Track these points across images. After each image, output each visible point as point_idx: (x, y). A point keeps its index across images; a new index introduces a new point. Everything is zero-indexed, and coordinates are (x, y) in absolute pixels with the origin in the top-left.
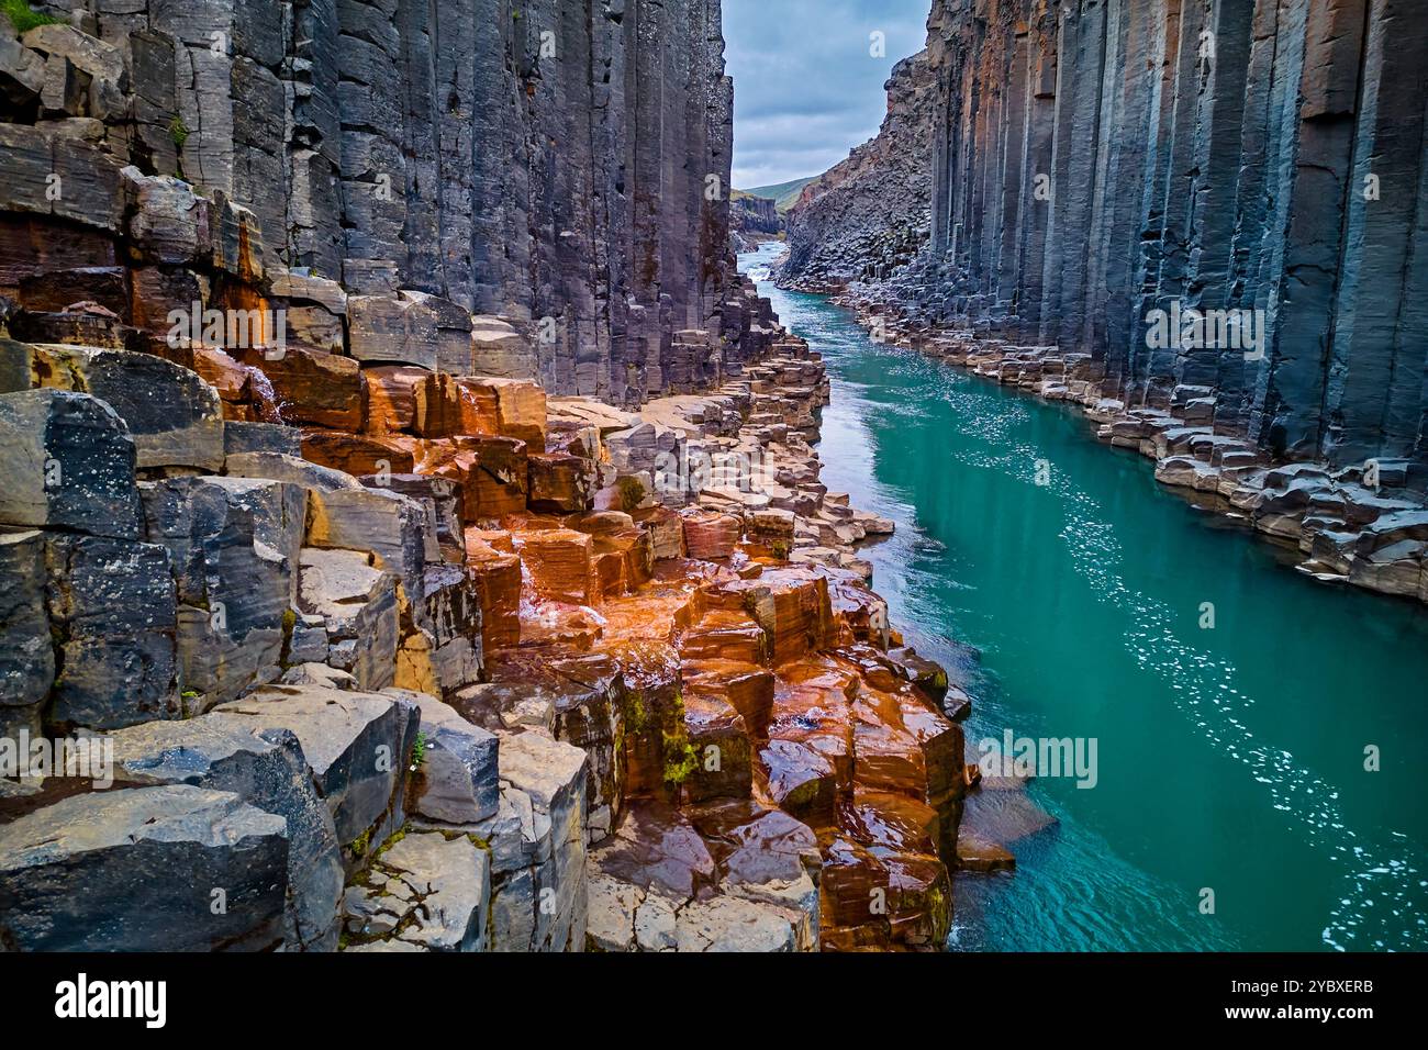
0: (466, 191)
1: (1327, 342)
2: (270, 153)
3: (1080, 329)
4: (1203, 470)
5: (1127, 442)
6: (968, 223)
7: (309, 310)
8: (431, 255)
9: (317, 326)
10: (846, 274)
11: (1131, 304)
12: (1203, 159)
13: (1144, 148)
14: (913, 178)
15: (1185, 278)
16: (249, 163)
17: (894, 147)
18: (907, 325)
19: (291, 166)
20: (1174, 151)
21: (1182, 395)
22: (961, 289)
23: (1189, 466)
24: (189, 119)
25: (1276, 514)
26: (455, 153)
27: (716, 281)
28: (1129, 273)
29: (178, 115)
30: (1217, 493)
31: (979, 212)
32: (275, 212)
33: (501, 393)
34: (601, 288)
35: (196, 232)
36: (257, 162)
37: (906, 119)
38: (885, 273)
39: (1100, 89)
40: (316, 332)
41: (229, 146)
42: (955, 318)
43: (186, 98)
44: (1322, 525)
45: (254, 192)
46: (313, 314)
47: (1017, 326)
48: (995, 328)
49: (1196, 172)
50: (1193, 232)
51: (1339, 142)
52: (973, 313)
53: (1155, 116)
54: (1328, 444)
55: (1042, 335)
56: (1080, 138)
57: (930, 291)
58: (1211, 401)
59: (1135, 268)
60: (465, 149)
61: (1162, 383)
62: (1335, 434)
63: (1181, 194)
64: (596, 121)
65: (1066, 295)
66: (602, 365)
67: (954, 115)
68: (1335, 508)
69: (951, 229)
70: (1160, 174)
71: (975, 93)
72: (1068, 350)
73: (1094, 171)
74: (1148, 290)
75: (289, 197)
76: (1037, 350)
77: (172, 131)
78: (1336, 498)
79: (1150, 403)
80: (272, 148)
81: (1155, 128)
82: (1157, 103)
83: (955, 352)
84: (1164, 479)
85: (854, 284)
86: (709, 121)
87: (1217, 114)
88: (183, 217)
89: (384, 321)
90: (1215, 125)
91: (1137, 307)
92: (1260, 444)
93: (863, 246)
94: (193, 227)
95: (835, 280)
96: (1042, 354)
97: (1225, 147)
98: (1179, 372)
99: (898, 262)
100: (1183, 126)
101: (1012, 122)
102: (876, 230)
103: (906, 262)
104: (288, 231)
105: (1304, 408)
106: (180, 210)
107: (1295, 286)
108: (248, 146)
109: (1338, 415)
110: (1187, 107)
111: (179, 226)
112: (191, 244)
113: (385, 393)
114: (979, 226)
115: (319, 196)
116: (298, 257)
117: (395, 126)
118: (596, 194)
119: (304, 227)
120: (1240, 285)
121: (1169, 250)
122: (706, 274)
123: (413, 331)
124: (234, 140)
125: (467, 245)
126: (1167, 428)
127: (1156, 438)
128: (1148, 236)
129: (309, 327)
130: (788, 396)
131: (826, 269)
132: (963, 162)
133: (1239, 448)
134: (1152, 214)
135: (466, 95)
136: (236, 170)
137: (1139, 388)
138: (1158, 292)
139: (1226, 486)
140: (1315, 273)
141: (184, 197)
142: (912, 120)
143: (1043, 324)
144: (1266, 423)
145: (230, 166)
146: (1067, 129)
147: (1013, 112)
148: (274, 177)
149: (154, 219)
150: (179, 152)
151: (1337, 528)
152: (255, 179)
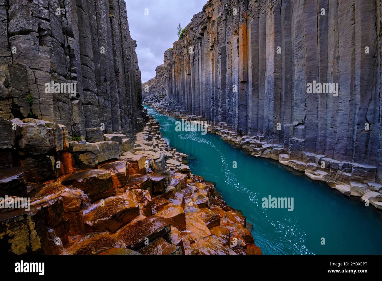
0: (110, 102)
1: (247, 116)
2: (65, 103)
3: (199, 112)
4: (229, 137)
5: (214, 132)
6: (176, 94)
7: (87, 154)
8: (103, 120)
9: (90, 159)
10: (152, 102)
11: (210, 109)
12: (220, 86)
13: (210, 84)
14: (162, 85)
15: (219, 105)
16: (59, 107)
17: (158, 80)
18: (167, 111)
19: (72, 106)
20: (215, 85)
21: (222, 124)
22: (176, 105)
23: (227, 137)
24: (34, 94)
25: (245, 145)
26: (106, 93)
27: (140, 108)
28: (209, 104)
29: (30, 93)
30: (232, 141)
31: (178, 92)
32: (68, 121)
33: (139, 162)
34: (130, 116)
35: (49, 141)
36: (61, 106)
37: (160, 76)
38: (159, 102)
39: (199, 74)
40: (89, 161)
41: (52, 102)
42: (176, 110)
43: (33, 87)
44: (253, 147)
45: (61, 116)
46: (88, 155)
47: (187, 111)
48: (184, 112)
49: (219, 88)
50: (220, 98)
51: (245, 86)
52: (179, 109)
53: (211, 79)
54: (249, 133)
55: (192, 113)
56: (196, 81)
57: (170, 105)
58: (226, 125)
59: (210, 103)
60: (109, 92)
61: (217, 122)
62: (250, 131)
63: (217, 92)
64: (127, 81)
65: (197, 107)
66: (131, 133)
67: (170, 76)
68: (254, 144)
69: (172, 95)
70: (213, 89)
71: (174, 73)
72: (198, 116)
73: (199, 87)
74: (213, 107)
75: (71, 115)
76: (192, 116)
77: (28, 99)
78: (254, 142)
79: (215, 125)
80: (66, 101)
81: (211, 81)
82: (211, 77)
83: (178, 116)
84: (223, 139)
85: (153, 103)
86: (137, 78)
87: (222, 80)
88: (43, 137)
89: (106, 149)
90: (222, 81)
91: (211, 110)
92: (237, 133)
93: (154, 97)
94: (48, 140)
95: (150, 103)
96: (193, 116)
97: (224, 85)
98: (220, 120)
99: (161, 99)
100: (216, 81)
101: (182, 78)
102: (156, 94)
103: (162, 99)
104: (72, 126)
105: (244, 127)
106: (42, 134)
107: (241, 108)
108: (58, 101)
109: (250, 128)
110: (216, 78)
111: (42, 140)
112: (48, 146)
113: (116, 177)
114: (178, 95)
115: (80, 114)
116: (75, 133)
117: (95, 89)
118: (127, 96)
119: (77, 124)
120: (230, 107)
121: (216, 101)
122: (138, 107)
123: (113, 149)
124: (53, 101)
125: (111, 116)
126: (220, 130)
127: (219, 132)
128: (212, 98)
129: (87, 160)
130: (154, 128)
131: (148, 101)
132: (173, 84)
133: (234, 133)
134: (213, 95)
135: (108, 79)
136: (54, 110)
137: (213, 123)
138: (215, 107)
139: (233, 140)
140: (244, 106)
141: (43, 129)
142: (161, 76)
143: (193, 111)
144: (238, 130)
145: (52, 109)
146: (194, 80)
147: (182, 76)
148: (66, 110)
149: (29, 140)
150: (31, 105)
151: (255, 147)
152: (61, 112)
